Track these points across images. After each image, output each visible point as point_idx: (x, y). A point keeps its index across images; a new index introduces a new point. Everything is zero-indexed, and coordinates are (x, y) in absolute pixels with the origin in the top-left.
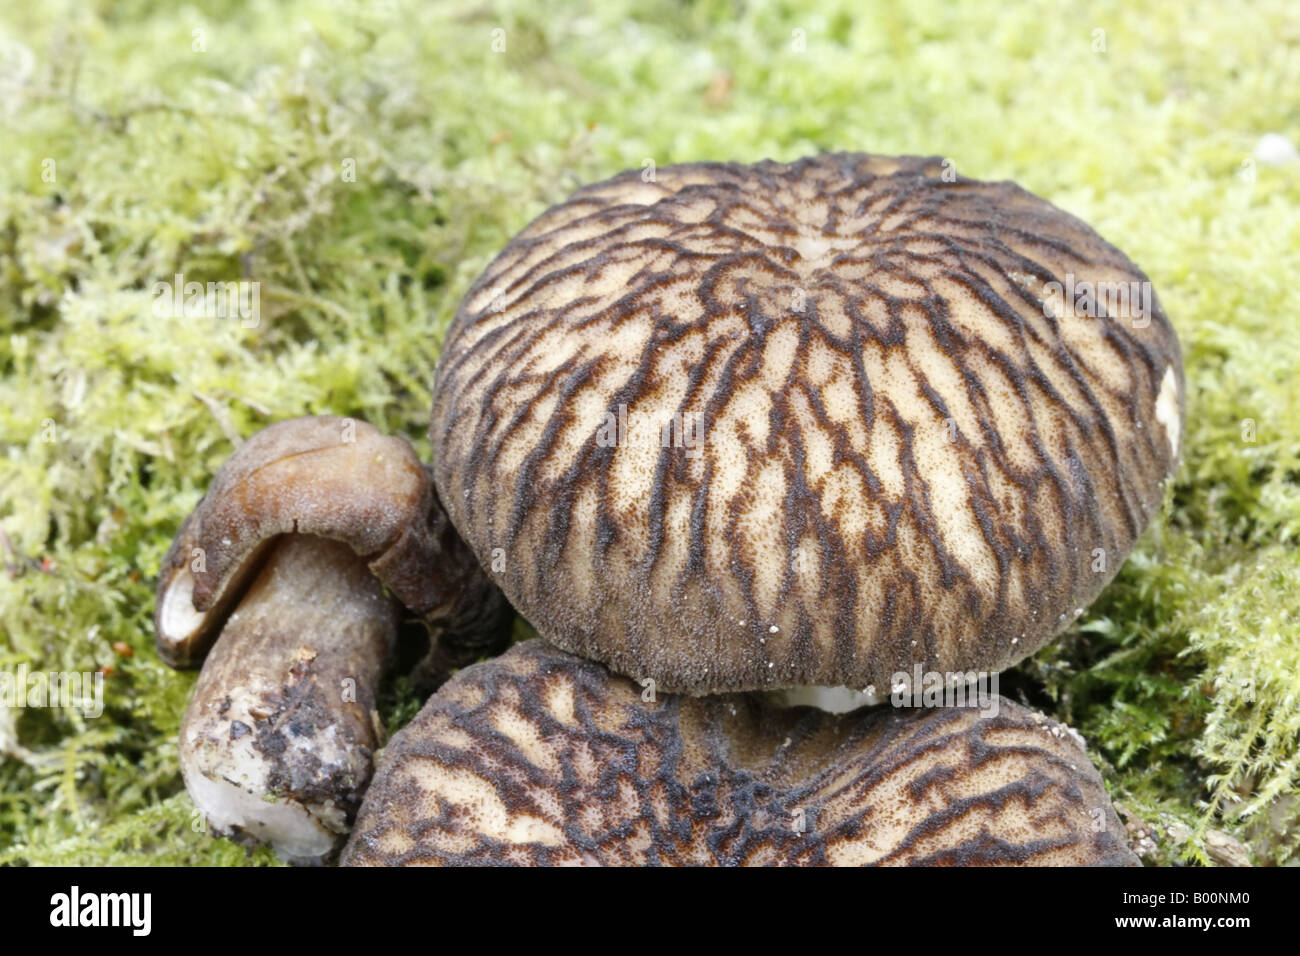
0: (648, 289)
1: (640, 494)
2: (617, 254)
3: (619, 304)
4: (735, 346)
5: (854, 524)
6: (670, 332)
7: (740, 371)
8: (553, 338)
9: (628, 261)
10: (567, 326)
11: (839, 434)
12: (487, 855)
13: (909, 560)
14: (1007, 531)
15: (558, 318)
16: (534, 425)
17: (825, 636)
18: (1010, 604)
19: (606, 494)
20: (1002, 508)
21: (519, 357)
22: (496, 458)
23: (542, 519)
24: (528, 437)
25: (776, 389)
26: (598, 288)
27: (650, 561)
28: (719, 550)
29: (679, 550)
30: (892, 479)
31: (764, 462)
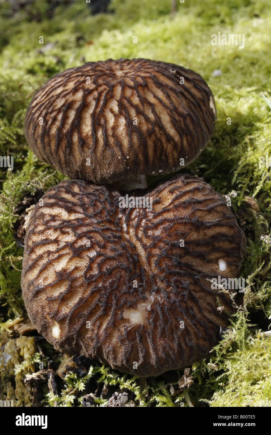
0: (80, 84)
1: (88, 131)
2: (70, 80)
3: (74, 89)
4: (105, 92)
5: (144, 128)
6: (88, 92)
7: (108, 97)
8: (58, 101)
9: (73, 81)
10: (61, 97)
11: (136, 107)
12: (65, 223)
13: (159, 135)
14: (181, 128)
15: (58, 96)
16: (57, 121)
17: (141, 157)
18: (185, 147)
19: (80, 133)
20: (179, 122)
21: (50, 107)
22: (49, 131)
23: (64, 143)
24: (56, 124)
25: (118, 99)
26: (67, 88)
27: (94, 146)
28: (112, 140)
29: (101, 142)
30: (152, 116)
31: (119, 117)
